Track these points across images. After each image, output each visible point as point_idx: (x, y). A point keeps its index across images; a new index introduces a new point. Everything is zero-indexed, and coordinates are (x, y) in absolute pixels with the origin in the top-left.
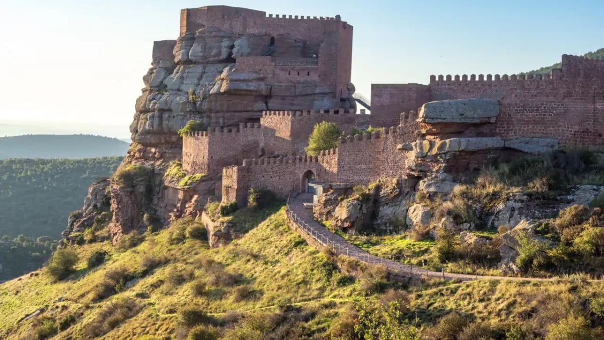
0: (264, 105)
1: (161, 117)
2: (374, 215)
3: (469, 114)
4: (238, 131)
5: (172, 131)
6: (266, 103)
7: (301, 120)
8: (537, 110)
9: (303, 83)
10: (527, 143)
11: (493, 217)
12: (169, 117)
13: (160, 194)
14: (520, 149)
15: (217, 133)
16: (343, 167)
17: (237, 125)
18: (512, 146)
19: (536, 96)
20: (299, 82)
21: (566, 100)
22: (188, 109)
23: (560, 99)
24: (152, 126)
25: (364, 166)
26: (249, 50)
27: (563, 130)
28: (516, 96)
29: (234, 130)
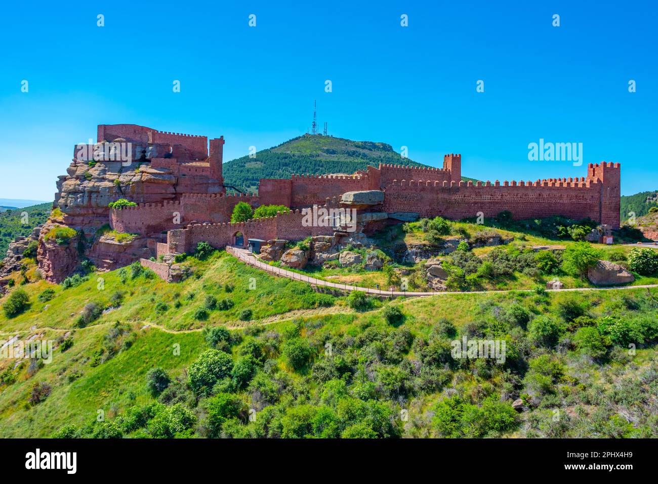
0: (174, 189)
1: (90, 197)
2: (311, 258)
3: (373, 199)
4: (163, 206)
5: (99, 205)
6: (175, 188)
7: (216, 199)
8: (406, 197)
9: (200, 176)
10: (401, 216)
11: (404, 258)
12: (97, 196)
13: (92, 248)
14: (397, 218)
15: (147, 207)
16: (281, 230)
17: (162, 202)
18: (393, 217)
19: (405, 190)
20: (197, 176)
21: (422, 192)
22: (114, 192)
23: (418, 192)
24: (83, 202)
25: (296, 229)
26: (157, 154)
27: (420, 209)
28: (394, 189)
29: (160, 205)
